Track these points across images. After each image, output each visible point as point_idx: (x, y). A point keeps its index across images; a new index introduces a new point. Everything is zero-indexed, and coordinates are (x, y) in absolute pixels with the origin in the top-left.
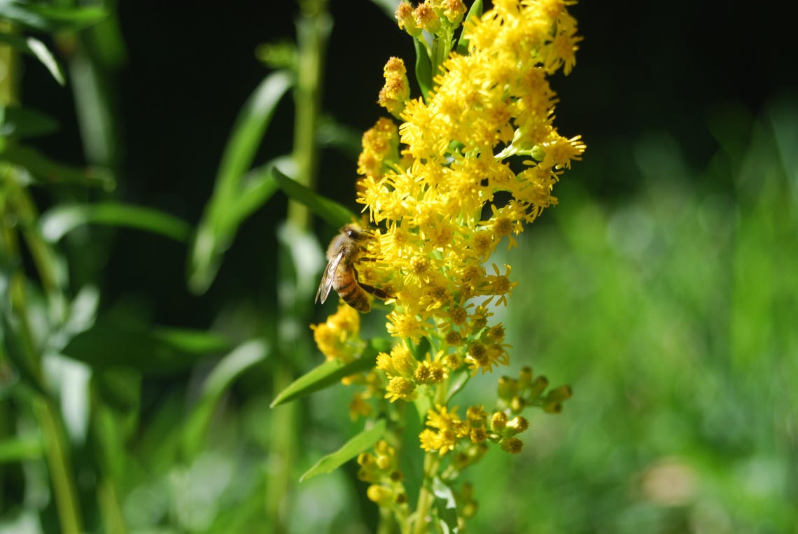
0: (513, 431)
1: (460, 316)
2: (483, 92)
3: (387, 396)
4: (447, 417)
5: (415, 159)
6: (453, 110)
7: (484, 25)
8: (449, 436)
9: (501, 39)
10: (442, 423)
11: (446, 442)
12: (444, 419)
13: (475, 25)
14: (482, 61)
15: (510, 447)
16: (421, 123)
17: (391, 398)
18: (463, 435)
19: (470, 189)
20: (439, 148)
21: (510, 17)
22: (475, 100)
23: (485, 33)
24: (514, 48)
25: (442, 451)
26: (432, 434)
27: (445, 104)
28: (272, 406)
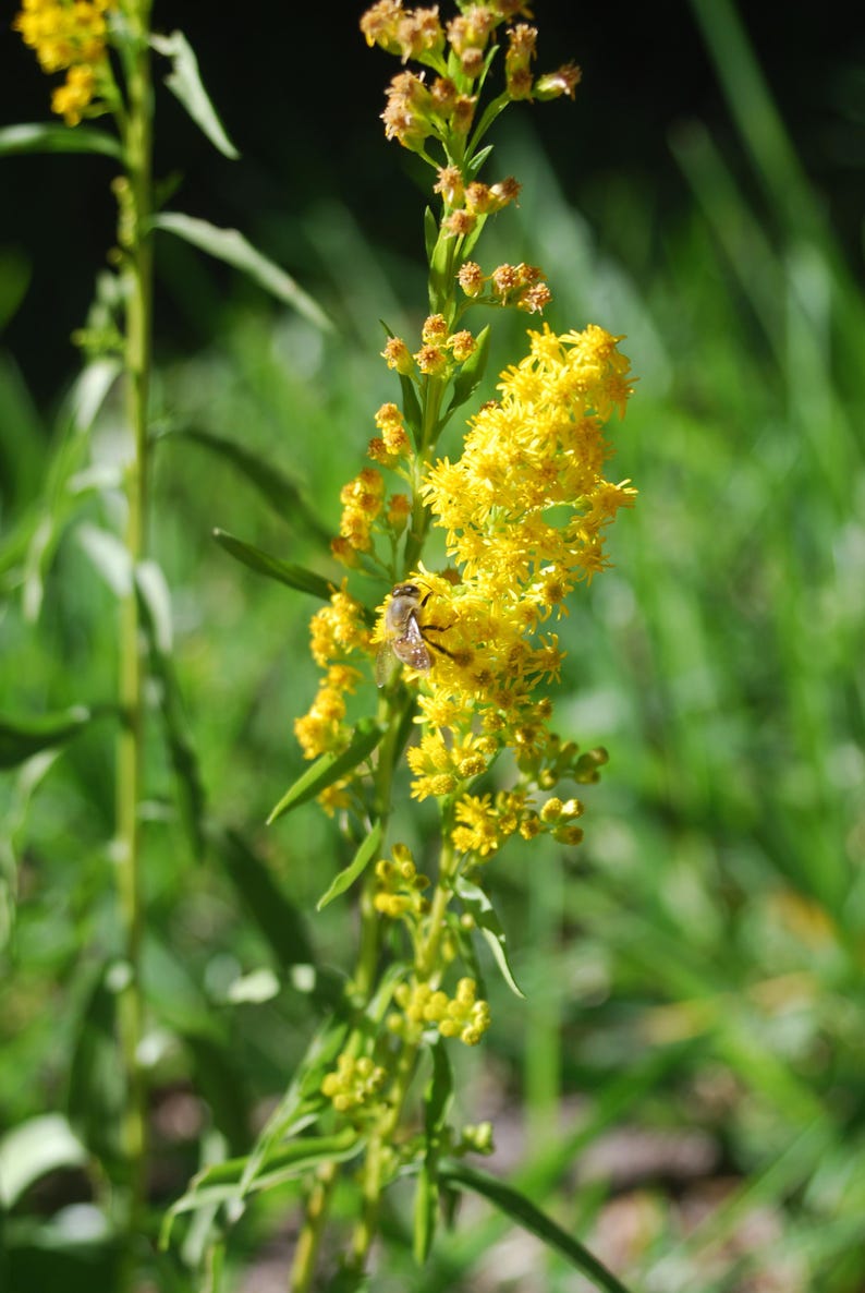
0: (567, 818)
1: (506, 700)
2: (531, 451)
3: (414, 795)
4: (480, 807)
5: (448, 530)
6: (493, 472)
7: (521, 372)
8: (488, 832)
9: (549, 391)
10: (476, 817)
11: (486, 840)
12: (476, 811)
13: (513, 375)
14: (526, 416)
15: (570, 839)
16: (453, 490)
17: (418, 796)
18: (510, 830)
19: (520, 560)
20: (480, 517)
21: (556, 364)
22: (520, 460)
23: (527, 385)
24: (565, 399)
25: (484, 851)
26: (466, 831)
27: (482, 467)
28: (269, 822)
